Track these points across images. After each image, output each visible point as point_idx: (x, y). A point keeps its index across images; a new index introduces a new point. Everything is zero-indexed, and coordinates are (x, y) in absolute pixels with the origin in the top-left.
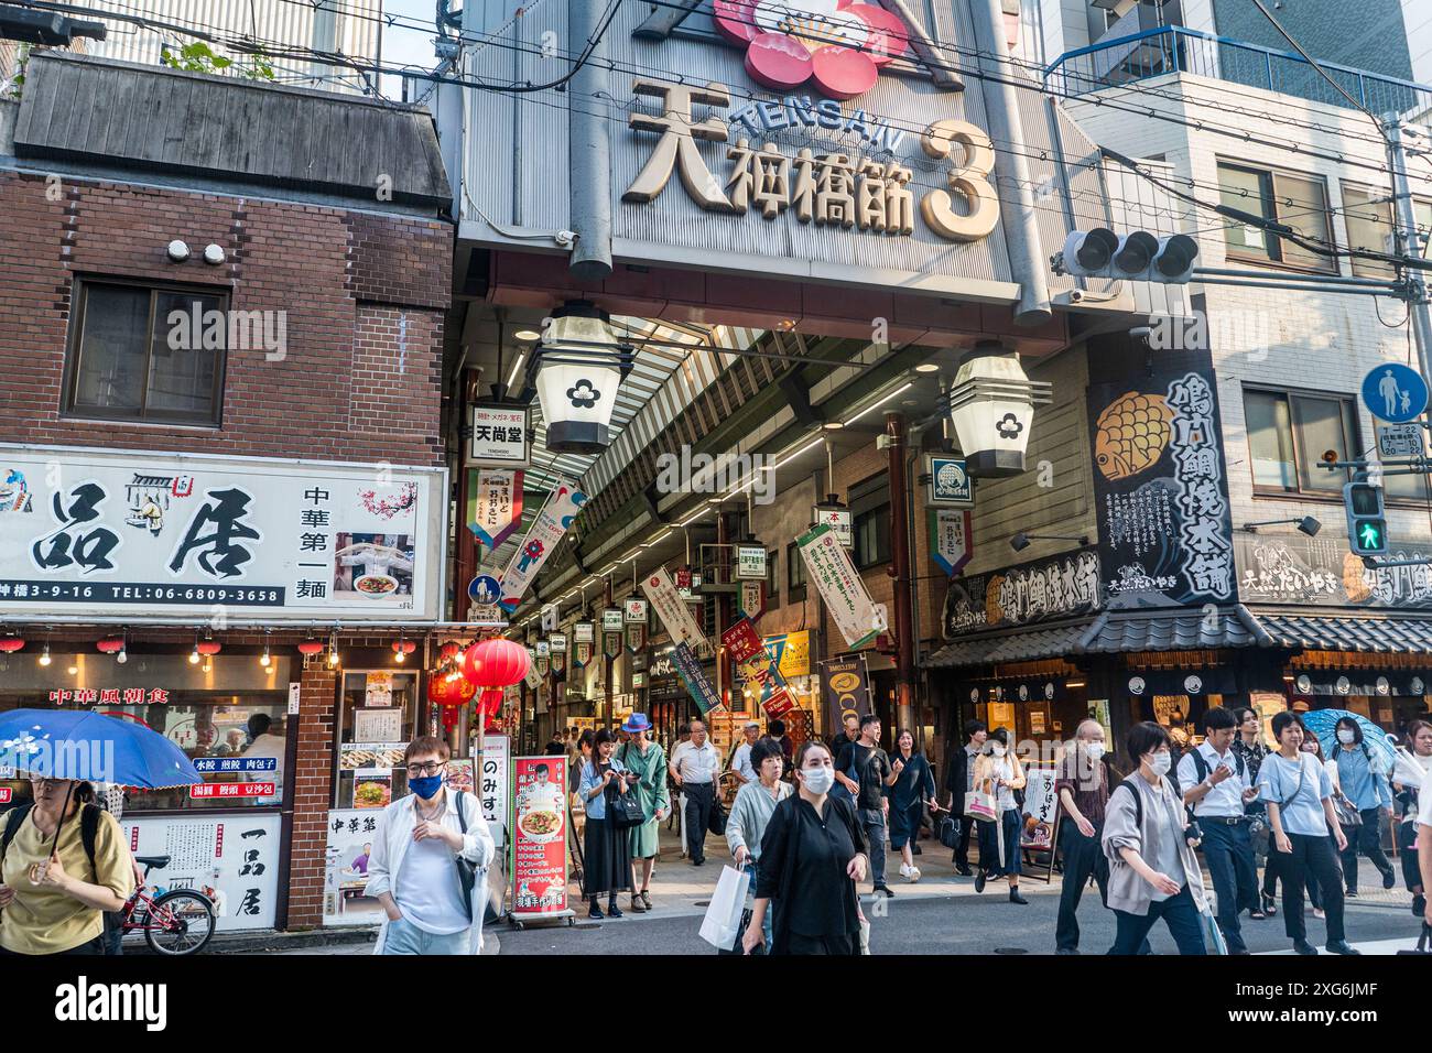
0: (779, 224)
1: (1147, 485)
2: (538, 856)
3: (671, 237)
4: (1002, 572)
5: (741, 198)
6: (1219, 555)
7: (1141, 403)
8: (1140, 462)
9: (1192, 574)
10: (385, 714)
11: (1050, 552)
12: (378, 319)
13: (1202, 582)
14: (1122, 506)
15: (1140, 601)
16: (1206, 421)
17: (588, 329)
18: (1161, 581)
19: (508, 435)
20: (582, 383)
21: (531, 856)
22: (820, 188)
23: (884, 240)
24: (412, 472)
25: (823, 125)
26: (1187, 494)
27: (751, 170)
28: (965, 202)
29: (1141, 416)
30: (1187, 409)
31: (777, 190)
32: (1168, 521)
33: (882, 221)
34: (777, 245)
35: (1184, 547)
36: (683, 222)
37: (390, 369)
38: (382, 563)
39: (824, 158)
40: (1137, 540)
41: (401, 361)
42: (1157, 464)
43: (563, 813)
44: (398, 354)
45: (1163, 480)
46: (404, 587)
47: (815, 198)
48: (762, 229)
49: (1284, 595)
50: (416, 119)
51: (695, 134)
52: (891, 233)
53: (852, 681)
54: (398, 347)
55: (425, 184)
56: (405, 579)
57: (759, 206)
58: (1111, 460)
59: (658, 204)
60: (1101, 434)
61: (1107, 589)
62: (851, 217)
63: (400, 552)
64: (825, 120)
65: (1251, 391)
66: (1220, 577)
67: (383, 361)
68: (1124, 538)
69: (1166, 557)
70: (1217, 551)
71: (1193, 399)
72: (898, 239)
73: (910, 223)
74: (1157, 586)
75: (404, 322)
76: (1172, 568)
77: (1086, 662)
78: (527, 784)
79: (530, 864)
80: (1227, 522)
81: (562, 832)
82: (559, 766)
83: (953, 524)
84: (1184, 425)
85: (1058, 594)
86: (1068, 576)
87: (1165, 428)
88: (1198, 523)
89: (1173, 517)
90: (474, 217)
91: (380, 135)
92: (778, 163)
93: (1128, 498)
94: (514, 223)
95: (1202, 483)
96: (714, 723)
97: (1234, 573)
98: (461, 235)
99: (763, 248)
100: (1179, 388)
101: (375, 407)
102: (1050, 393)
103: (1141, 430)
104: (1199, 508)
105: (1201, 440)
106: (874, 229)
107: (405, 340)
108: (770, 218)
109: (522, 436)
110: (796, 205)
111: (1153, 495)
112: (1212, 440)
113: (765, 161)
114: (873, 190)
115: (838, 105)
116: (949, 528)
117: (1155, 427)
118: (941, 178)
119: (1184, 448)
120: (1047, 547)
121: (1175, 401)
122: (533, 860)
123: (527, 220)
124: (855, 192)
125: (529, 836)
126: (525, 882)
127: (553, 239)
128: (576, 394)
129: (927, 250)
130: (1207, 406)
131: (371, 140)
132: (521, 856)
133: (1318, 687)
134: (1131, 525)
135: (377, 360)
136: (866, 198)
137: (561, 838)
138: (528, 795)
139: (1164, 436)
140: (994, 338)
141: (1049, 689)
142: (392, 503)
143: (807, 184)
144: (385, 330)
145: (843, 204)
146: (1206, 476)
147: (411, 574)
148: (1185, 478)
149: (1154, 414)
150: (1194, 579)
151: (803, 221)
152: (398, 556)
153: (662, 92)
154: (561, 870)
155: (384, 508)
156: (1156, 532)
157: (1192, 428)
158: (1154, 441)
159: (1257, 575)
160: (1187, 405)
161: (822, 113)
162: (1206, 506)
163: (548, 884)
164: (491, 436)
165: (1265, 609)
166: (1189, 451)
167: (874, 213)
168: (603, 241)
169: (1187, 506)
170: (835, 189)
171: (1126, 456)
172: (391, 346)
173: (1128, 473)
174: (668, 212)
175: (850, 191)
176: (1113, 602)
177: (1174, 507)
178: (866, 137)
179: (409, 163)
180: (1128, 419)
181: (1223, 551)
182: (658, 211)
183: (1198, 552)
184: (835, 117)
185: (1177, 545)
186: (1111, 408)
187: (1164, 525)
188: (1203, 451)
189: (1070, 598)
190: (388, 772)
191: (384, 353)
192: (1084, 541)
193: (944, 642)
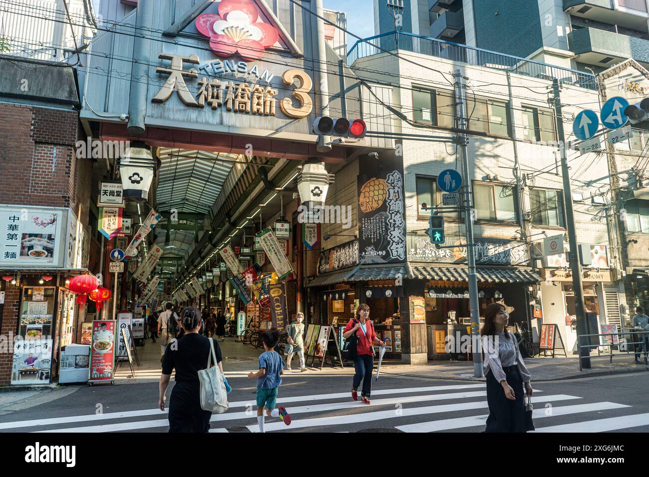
0: (218, 112)
1: (377, 215)
2: (101, 358)
3: (171, 117)
4: (333, 249)
5: (202, 101)
6: (401, 243)
7: (377, 182)
8: (375, 206)
9: (391, 250)
10: (41, 304)
11: (347, 241)
12: (44, 149)
13: (395, 253)
14: (368, 223)
15: (372, 260)
16: (399, 190)
17: (139, 153)
18: (380, 253)
19: (116, 194)
20: (135, 174)
21: (97, 358)
22: (236, 97)
23: (263, 118)
24: (55, 210)
25: (239, 71)
26: (391, 219)
27: (207, 90)
28: (298, 102)
29: (376, 187)
30: (393, 185)
31: (217, 97)
32: (384, 229)
33: (262, 110)
34: (217, 120)
35: (389, 239)
36: (177, 111)
37: (49, 169)
38: (41, 245)
39: (238, 85)
40: (372, 236)
41: (53, 165)
42: (381, 206)
43: (113, 342)
44: (52, 163)
45: (383, 213)
46: (50, 254)
47: (233, 101)
48: (211, 113)
49: (427, 259)
50: (65, 70)
51: (183, 75)
52: (266, 115)
53: (279, 291)
54: (52, 160)
55: (67, 95)
56: (50, 251)
57: (210, 104)
58: (365, 205)
59: (167, 103)
60: (362, 195)
61: (361, 256)
62: (249, 109)
63: (48, 241)
64: (240, 69)
65: (419, 178)
66: (401, 251)
67: (46, 166)
68: (368, 235)
69: (382, 243)
70: (400, 241)
71: (395, 181)
72: (269, 117)
73: (274, 111)
74: (379, 255)
75: (55, 150)
76: (384, 248)
77: (353, 285)
78: (97, 331)
79: (97, 361)
80: (405, 230)
81: (112, 349)
82: (112, 324)
83: (312, 230)
84: (392, 191)
85: (348, 257)
86: (351, 250)
87: (385, 192)
88: (394, 230)
89: (386, 228)
90: (88, 109)
91: (49, 76)
92: (218, 87)
93: (370, 220)
94: (105, 111)
95: (396, 214)
96: (248, 309)
97: (406, 250)
98: (81, 116)
99: (210, 121)
100: (390, 176)
101: (41, 184)
102: (334, 178)
103: (376, 193)
104: (395, 224)
105: (397, 197)
106: (258, 113)
107: (56, 157)
108: (214, 109)
109: (122, 194)
110: (226, 103)
111: (379, 219)
112: (401, 197)
113: (213, 86)
114: (259, 98)
115: (246, 64)
116: (310, 231)
117: (381, 192)
118: (290, 93)
119: (391, 200)
120: (346, 239)
121: (389, 182)
122: (99, 360)
123: (110, 110)
124: (251, 99)
125: (98, 351)
126: (95, 368)
127: (119, 117)
128: (133, 179)
129: (281, 122)
130: (400, 184)
131: (45, 77)
132: (94, 358)
133: (438, 295)
134: (371, 230)
135: (43, 165)
136: (255, 101)
137: (111, 352)
138: (98, 335)
139: (384, 195)
140: (314, 156)
141: (343, 295)
142: (45, 221)
143: (231, 96)
144: (47, 154)
145: (245, 103)
146: (398, 212)
147: (53, 249)
148: (391, 212)
149: (381, 187)
150: (392, 252)
151: (229, 110)
152: (48, 242)
153: (170, 58)
154: (111, 364)
155: (42, 224)
156: (379, 233)
157: (394, 192)
158: (381, 197)
159: (416, 250)
160: (393, 183)
161: (239, 67)
162: (398, 223)
163: (105, 369)
164: (108, 194)
165: (418, 264)
166: (393, 201)
167: (259, 107)
168: (140, 118)
169: (391, 223)
170: (242, 97)
171: (370, 203)
172: (50, 160)
173: (371, 210)
174: (171, 106)
175: (249, 98)
176: (363, 261)
177: (386, 224)
178: (257, 77)
179: (60, 87)
180: (372, 188)
181: (403, 241)
182: (167, 106)
183: (394, 242)
184: (244, 68)
185: (387, 239)
186: (366, 184)
187: (382, 231)
188: (398, 202)
189: (351, 259)
190: (41, 326)
191: (46, 163)
192: (356, 236)
193: (317, 277)
